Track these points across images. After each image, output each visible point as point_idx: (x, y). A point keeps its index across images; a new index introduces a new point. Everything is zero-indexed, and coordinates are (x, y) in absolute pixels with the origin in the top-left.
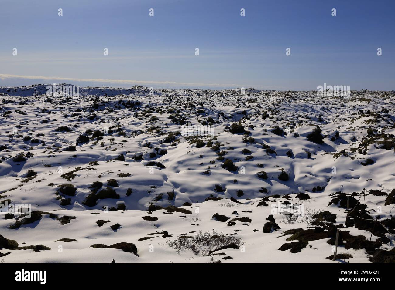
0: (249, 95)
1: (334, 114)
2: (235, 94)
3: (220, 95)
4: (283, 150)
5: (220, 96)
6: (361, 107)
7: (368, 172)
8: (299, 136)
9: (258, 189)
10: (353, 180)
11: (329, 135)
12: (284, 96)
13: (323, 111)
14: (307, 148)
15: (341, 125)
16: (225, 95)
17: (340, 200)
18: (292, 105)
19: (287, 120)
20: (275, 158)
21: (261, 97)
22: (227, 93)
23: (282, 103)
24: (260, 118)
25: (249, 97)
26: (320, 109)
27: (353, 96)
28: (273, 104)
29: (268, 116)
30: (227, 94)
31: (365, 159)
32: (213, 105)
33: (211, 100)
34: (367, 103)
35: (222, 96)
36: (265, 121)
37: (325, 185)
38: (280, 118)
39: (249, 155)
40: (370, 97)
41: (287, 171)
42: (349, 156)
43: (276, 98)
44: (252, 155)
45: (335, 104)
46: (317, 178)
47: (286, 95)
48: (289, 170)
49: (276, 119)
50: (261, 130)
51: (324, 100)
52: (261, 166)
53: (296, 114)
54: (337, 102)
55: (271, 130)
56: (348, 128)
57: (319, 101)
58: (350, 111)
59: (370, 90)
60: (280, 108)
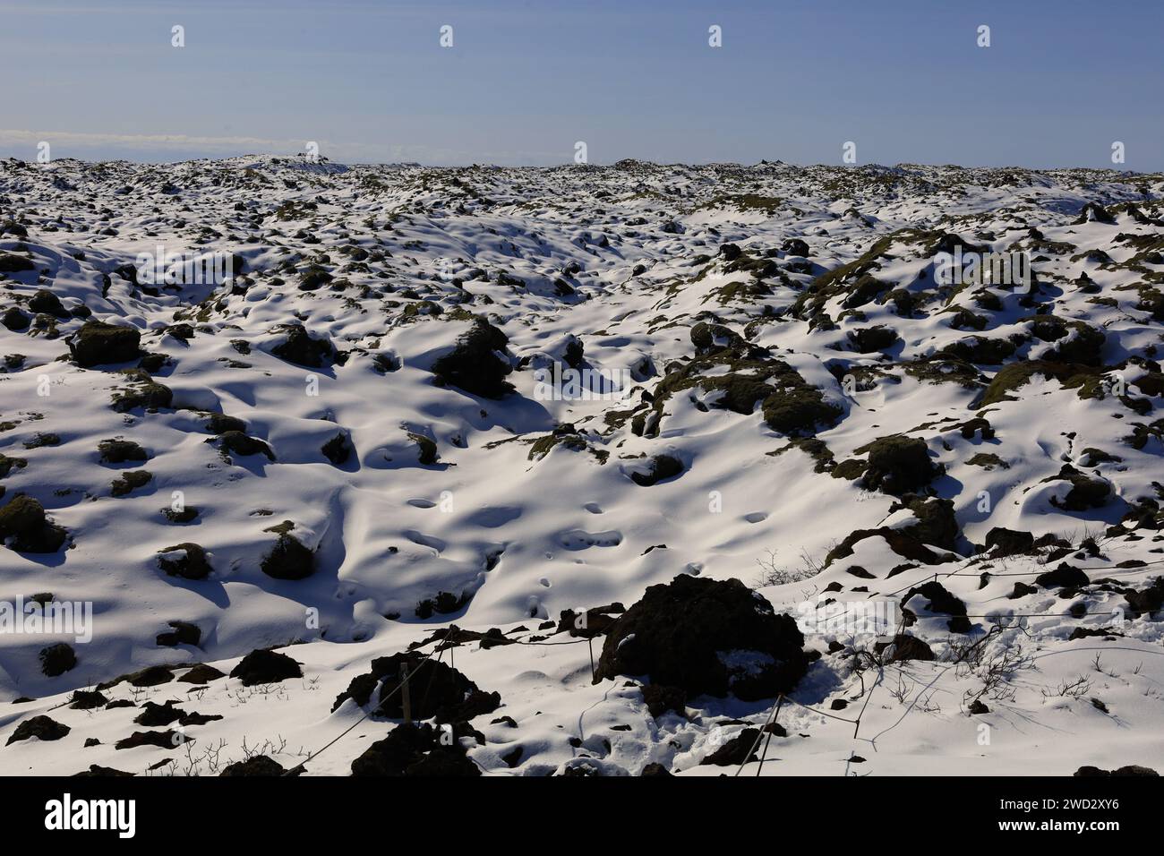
0: (290, 185)
1: (628, 262)
2: (228, 180)
3: (159, 186)
4: (305, 437)
5: (163, 192)
6: (740, 233)
7: (653, 512)
8: (398, 367)
9: (150, 633)
10: (594, 551)
11: (536, 357)
12: (440, 186)
13: (586, 249)
14: (425, 420)
15: (628, 308)
16: (187, 187)
17: (379, 682)
18: (454, 228)
19: (410, 294)
20: (262, 474)
21: (346, 193)
22: (192, 178)
23: (407, 218)
24: (291, 286)
25: (291, 194)
26: (573, 242)
27: (720, 188)
28: (371, 225)
29: (326, 279)
30: (193, 182)
31: (648, 458)
32: (105, 233)
33: (110, 207)
34: (766, 213)
35: (168, 189)
36: (311, 300)
37: (472, 583)
38: (377, 285)
39: (133, 470)
40: (779, 188)
41: (311, 531)
42: (588, 449)
43: (406, 195)
44: (150, 467)
45: (642, 221)
46: (442, 556)
47: (448, 183)
48: (318, 526)
49: (362, 291)
50: (220, 346)
51: (600, 204)
52: (190, 516)
53: (461, 265)
54: (650, 211)
55: (270, 342)
56: (651, 319)
57: (579, 209)
58: (694, 247)
59: (791, 164)
60: (398, 242)
